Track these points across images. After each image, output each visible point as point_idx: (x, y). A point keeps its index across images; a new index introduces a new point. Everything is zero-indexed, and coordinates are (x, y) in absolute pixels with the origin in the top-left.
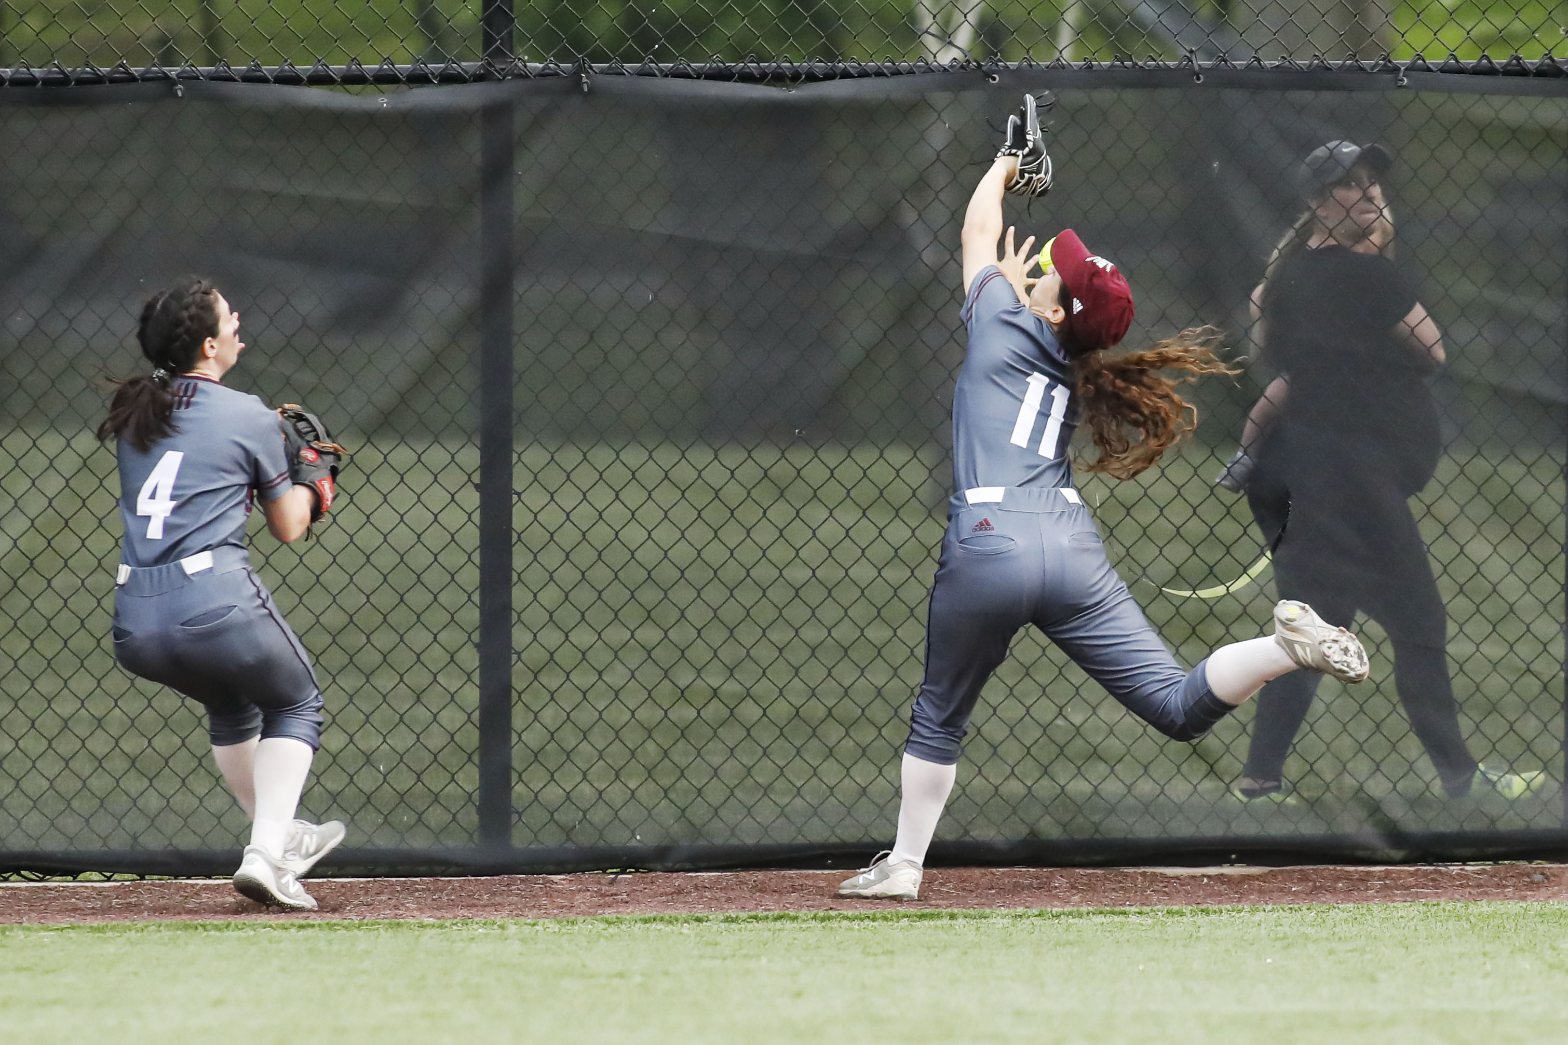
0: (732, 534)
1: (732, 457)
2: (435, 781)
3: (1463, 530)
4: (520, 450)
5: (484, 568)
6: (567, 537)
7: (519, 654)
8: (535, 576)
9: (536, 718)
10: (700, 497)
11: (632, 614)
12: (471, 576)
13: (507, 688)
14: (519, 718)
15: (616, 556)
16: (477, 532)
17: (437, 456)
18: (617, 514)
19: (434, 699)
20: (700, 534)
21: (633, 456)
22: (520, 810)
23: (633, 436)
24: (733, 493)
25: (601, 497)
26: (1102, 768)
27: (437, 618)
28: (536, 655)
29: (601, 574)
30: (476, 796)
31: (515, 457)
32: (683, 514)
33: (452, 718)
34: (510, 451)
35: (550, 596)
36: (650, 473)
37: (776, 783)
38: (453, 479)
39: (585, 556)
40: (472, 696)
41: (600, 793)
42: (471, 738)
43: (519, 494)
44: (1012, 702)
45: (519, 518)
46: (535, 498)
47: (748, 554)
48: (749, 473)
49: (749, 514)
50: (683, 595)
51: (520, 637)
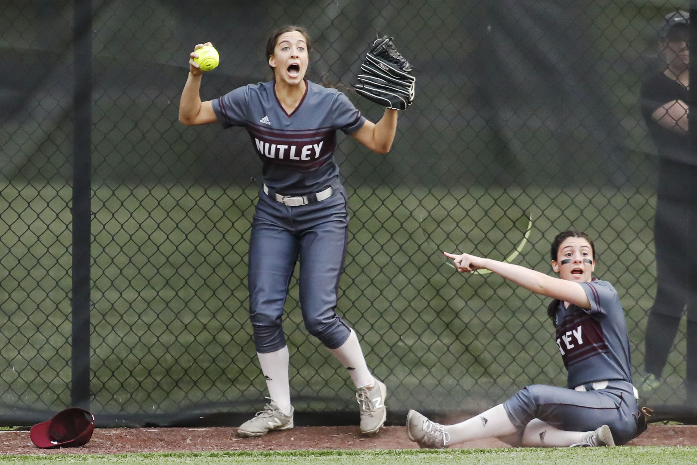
0: (215, 237)
1: (215, 193)
2: (48, 376)
3: (628, 236)
4: (95, 189)
5: (74, 256)
6: (122, 238)
7: (94, 305)
8: (104, 260)
9: (104, 341)
10: (196, 216)
11: (158, 282)
12: (67, 261)
13: (87, 323)
14: (94, 341)
15: (149, 249)
16: (71, 235)
17: (49, 192)
18: (150, 225)
19: (47, 329)
20: (196, 236)
21: (159, 192)
22: (95, 393)
23: (159, 180)
24: (216, 213)
25: (140, 215)
26: (424, 370)
27: (48, 284)
28: (104, 306)
29: (140, 259)
30: (70, 385)
31: (92, 193)
32: (187, 225)
33: (57, 341)
34: (89, 189)
35: (112, 271)
36: (169, 202)
37: (239, 378)
38: (57, 205)
39: (131, 249)
40: (67, 328)
41: (140, 383)
42: (68, 352)
43: (95, 214)
44: (373, 332)
45: (95, 227)
46: (104, 216)
47: (224, 248)
48: (224, 202)
49: (224, 225)
50: (187, 271)
51: (95, 295)
